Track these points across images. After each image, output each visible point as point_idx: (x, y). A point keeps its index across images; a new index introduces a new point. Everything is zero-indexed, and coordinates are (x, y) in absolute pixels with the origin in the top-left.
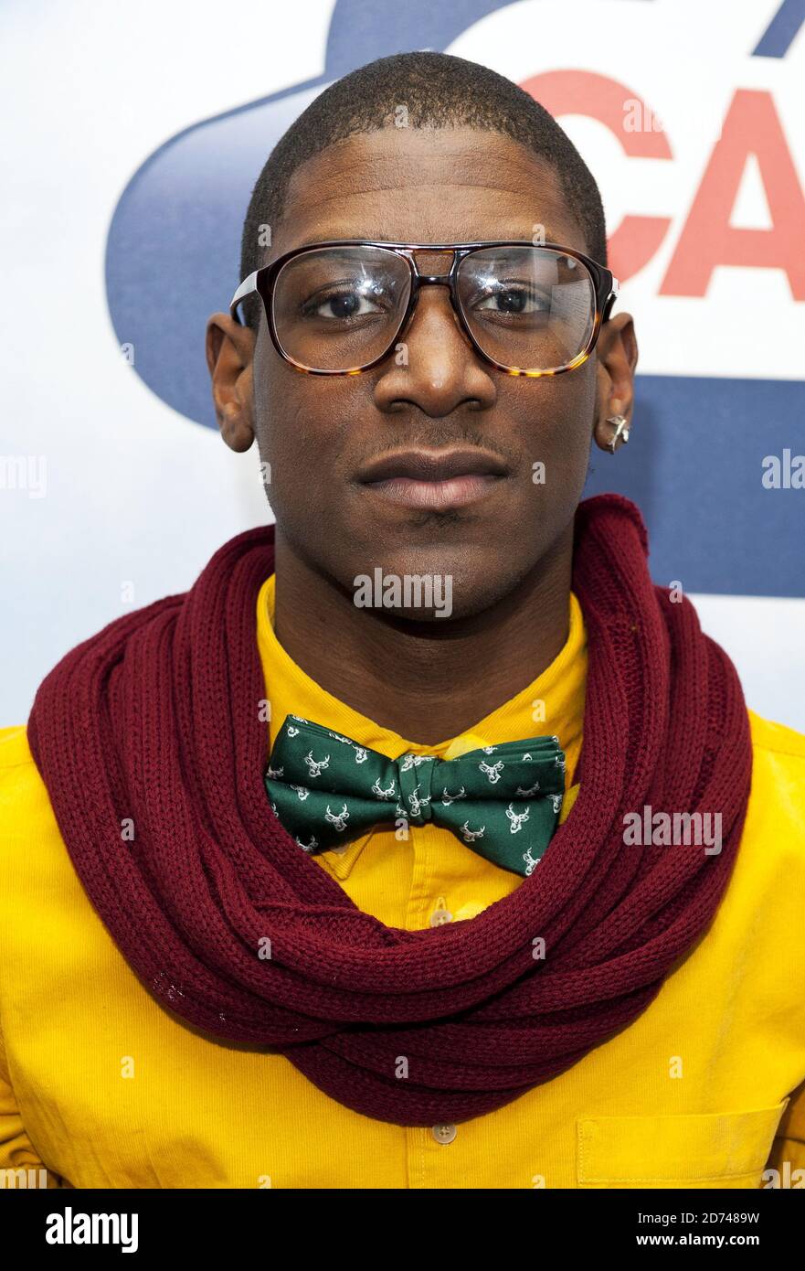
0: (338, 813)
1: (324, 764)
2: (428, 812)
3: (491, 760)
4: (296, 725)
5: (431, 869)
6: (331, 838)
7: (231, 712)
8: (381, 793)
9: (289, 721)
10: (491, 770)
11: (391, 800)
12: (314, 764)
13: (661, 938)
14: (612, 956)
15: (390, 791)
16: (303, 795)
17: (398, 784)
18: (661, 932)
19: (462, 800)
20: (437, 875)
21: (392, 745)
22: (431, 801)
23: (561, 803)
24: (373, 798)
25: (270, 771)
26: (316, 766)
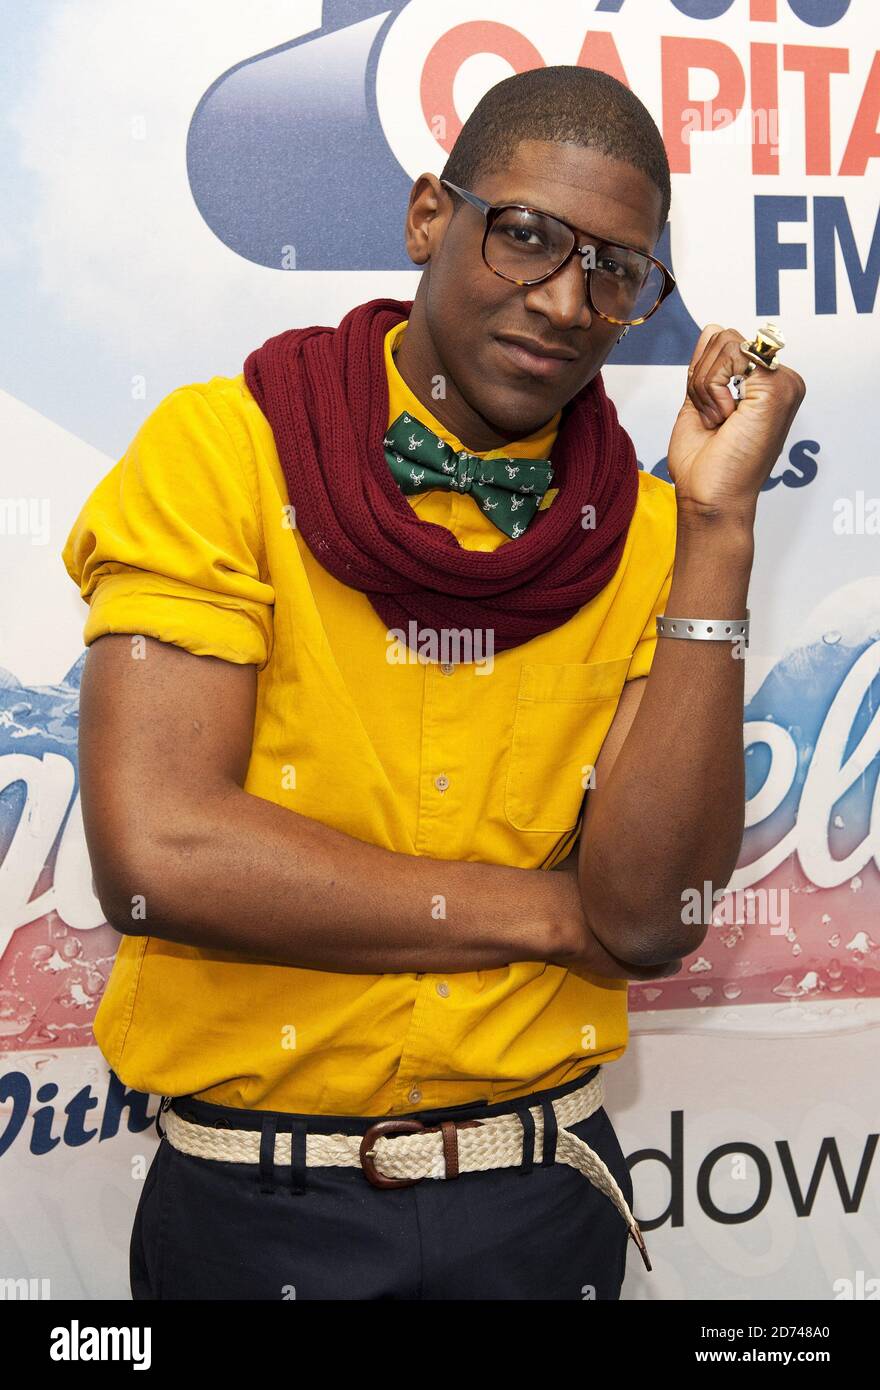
0: (418, 476)
1: (419, 443)
2: (468, 487)
3: (513, 466)
4: (410, 417)
5: (460, 522)
6: (410, 489)
7: (370, 403)
8: (447, 468)
9: (405, 414)
10: (511, 471)
11: (451, 475)
12: (413, 442)
13: (590, 580)
14: (563, 585)
15: (452, 469)
16: (400, 460)
17: (457, 467)
18: (589, 576)
19: (490, 484)
20: (461, 527)
21: (456, 445)
22: (473, 480)
23: (541, 501)
24: (440, 471)
25: (386, 441)
26: (414, 444)
